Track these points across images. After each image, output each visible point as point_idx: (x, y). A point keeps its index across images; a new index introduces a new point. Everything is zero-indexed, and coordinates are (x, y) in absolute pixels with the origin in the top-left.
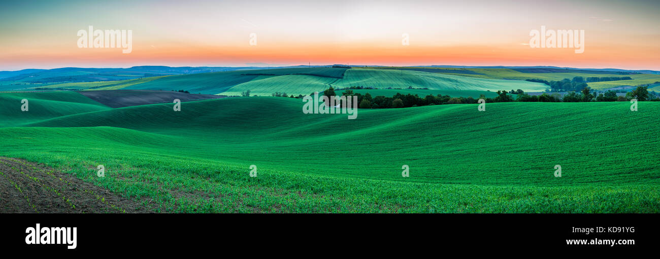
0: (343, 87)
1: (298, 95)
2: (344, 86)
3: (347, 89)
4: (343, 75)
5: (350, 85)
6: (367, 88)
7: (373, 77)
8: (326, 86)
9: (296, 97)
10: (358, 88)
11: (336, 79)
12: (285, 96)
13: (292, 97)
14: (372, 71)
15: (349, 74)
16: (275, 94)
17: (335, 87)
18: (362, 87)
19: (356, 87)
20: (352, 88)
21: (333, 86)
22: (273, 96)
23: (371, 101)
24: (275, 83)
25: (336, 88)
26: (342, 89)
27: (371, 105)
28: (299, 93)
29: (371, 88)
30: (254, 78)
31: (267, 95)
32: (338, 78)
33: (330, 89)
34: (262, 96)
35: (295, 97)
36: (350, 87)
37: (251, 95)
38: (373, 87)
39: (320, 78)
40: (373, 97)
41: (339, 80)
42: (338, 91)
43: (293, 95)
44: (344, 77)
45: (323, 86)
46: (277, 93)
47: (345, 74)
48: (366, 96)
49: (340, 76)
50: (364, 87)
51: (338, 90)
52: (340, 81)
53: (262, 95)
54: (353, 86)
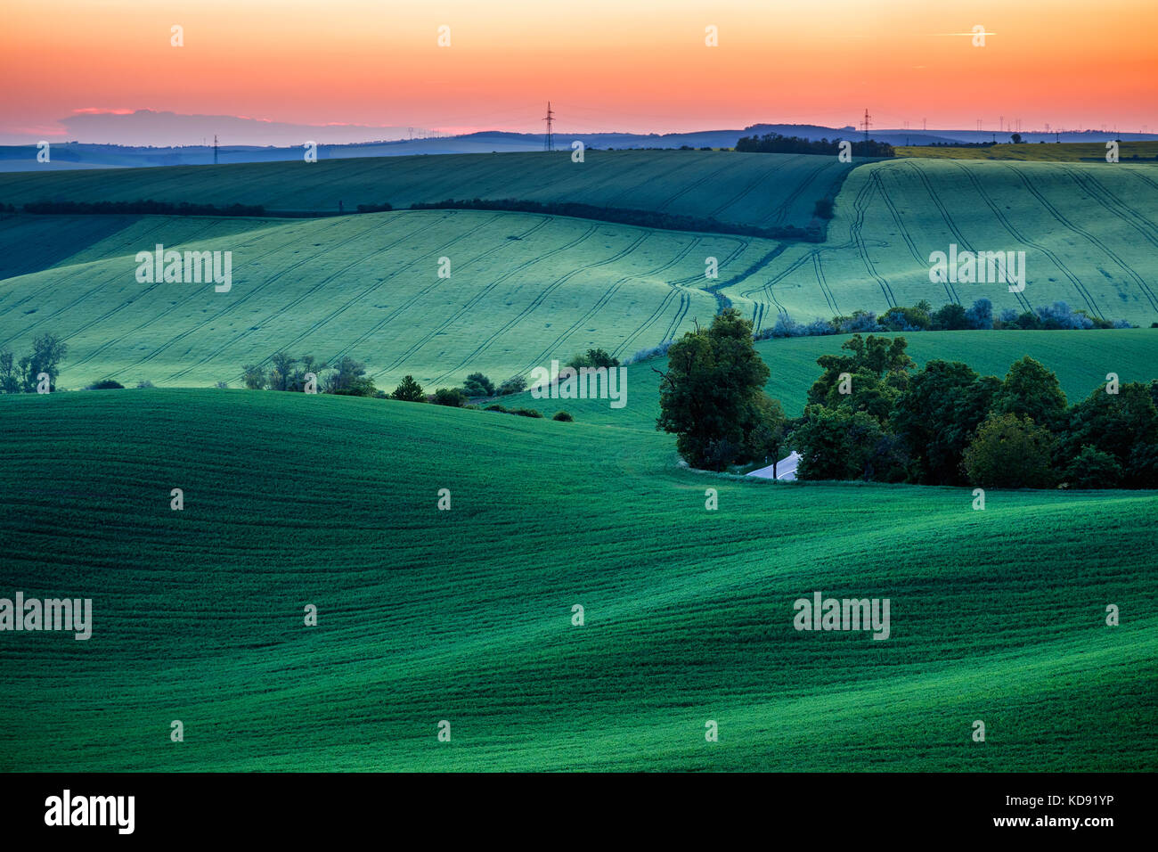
0: (828, 315)
1: (456, 380)
2: (831, 299)
3: (860, 323)
4: (825, 211)
5: (886, 290)
6: (1027, 322)
7: (1066, 223)
8: (685, 302)
9: (445, 399)
10: (953, 319)
11: (771, 245)
12: (349, 383)
13: (409, 392)
14: (1065, 180)
15: (876, 207)
16: (271, 369)
17: (759, 311)
18: (983, 309)
19: (936, 307)
20: (901, 319)
21: (742, 300)
22: (254, 379)
23: (1062, 424)
24: (268, 281)
25: (769, 323)
26: (817, 331)
27: (1062, 463)
28: (464, 362)
29: (1051, 322)
30: (99, 236)
31: (200, 378)
32: (787, 236)
33: (719, 332)
34: (160, 384)
35: (429, 390)
36: (880, 313)
37: (73, 379)
38: (1075, 307)
39: (635, 232)
40: (1074, 395)
41: (798, 250)
42: (783, 343)
43: (418, 376)
44: (837, 232)
45: (663, 303)
46: (284, 363)
47: (844, 204)
48: (1015, 386)
49: (801, 224)
50: (997, 312)
51: (784, 332)
52: (802, 261)
53: (164, 377)
54: (908, 304)
